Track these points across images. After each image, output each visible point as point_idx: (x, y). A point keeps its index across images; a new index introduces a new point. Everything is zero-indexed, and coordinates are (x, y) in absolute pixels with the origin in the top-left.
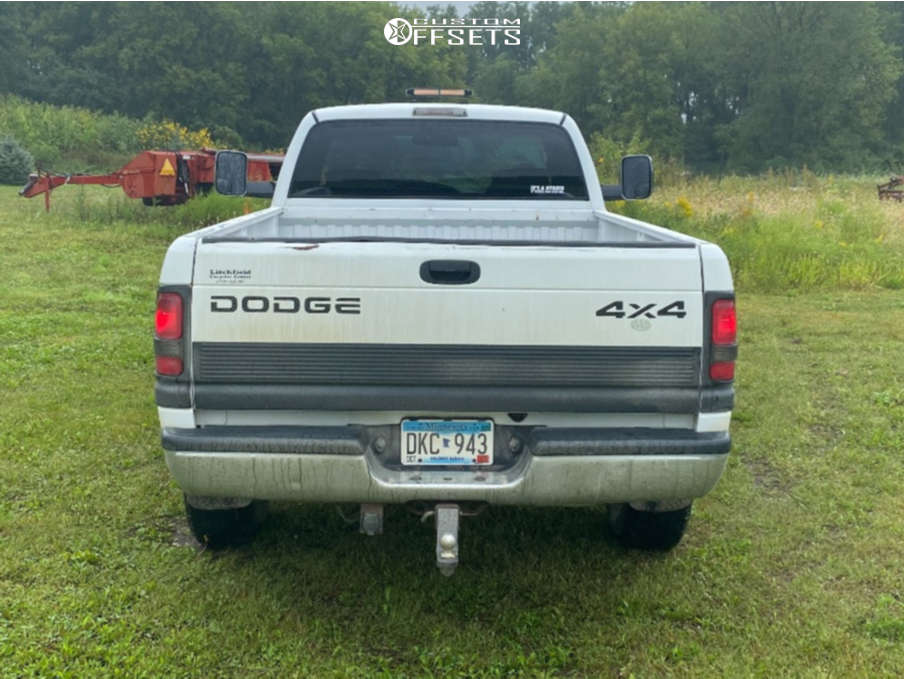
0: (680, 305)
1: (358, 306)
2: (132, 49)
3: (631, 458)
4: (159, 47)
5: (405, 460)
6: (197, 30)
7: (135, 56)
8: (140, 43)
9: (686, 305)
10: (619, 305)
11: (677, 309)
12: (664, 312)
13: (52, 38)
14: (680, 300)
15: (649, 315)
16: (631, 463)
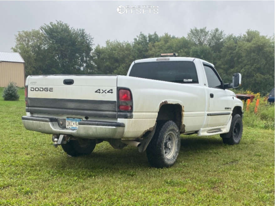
0: (112, 90)
1: (52, 90)
2: (245, 69)
3: (96, 126)
4: (253, 68)
5: (67, 128)
6: (265, 62)
7: (245, 71)
8: (247, 67)
9: (113, 90)
10: (99, 90)
11: (111, 91)
12: (108, 92)
13: (222, 66)
14: (111, 89)
15: (105, 93)
16: (96, 128)
